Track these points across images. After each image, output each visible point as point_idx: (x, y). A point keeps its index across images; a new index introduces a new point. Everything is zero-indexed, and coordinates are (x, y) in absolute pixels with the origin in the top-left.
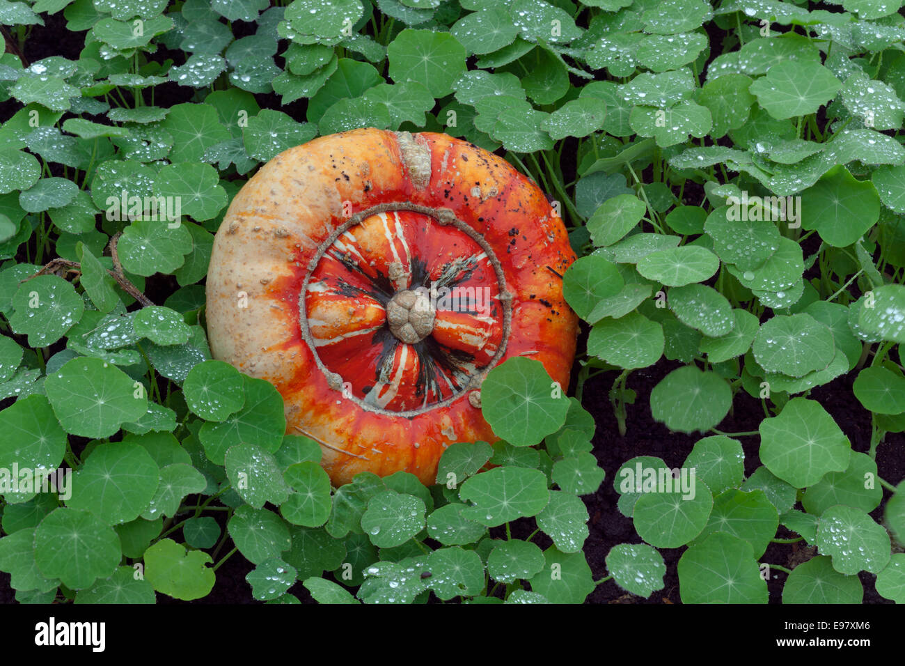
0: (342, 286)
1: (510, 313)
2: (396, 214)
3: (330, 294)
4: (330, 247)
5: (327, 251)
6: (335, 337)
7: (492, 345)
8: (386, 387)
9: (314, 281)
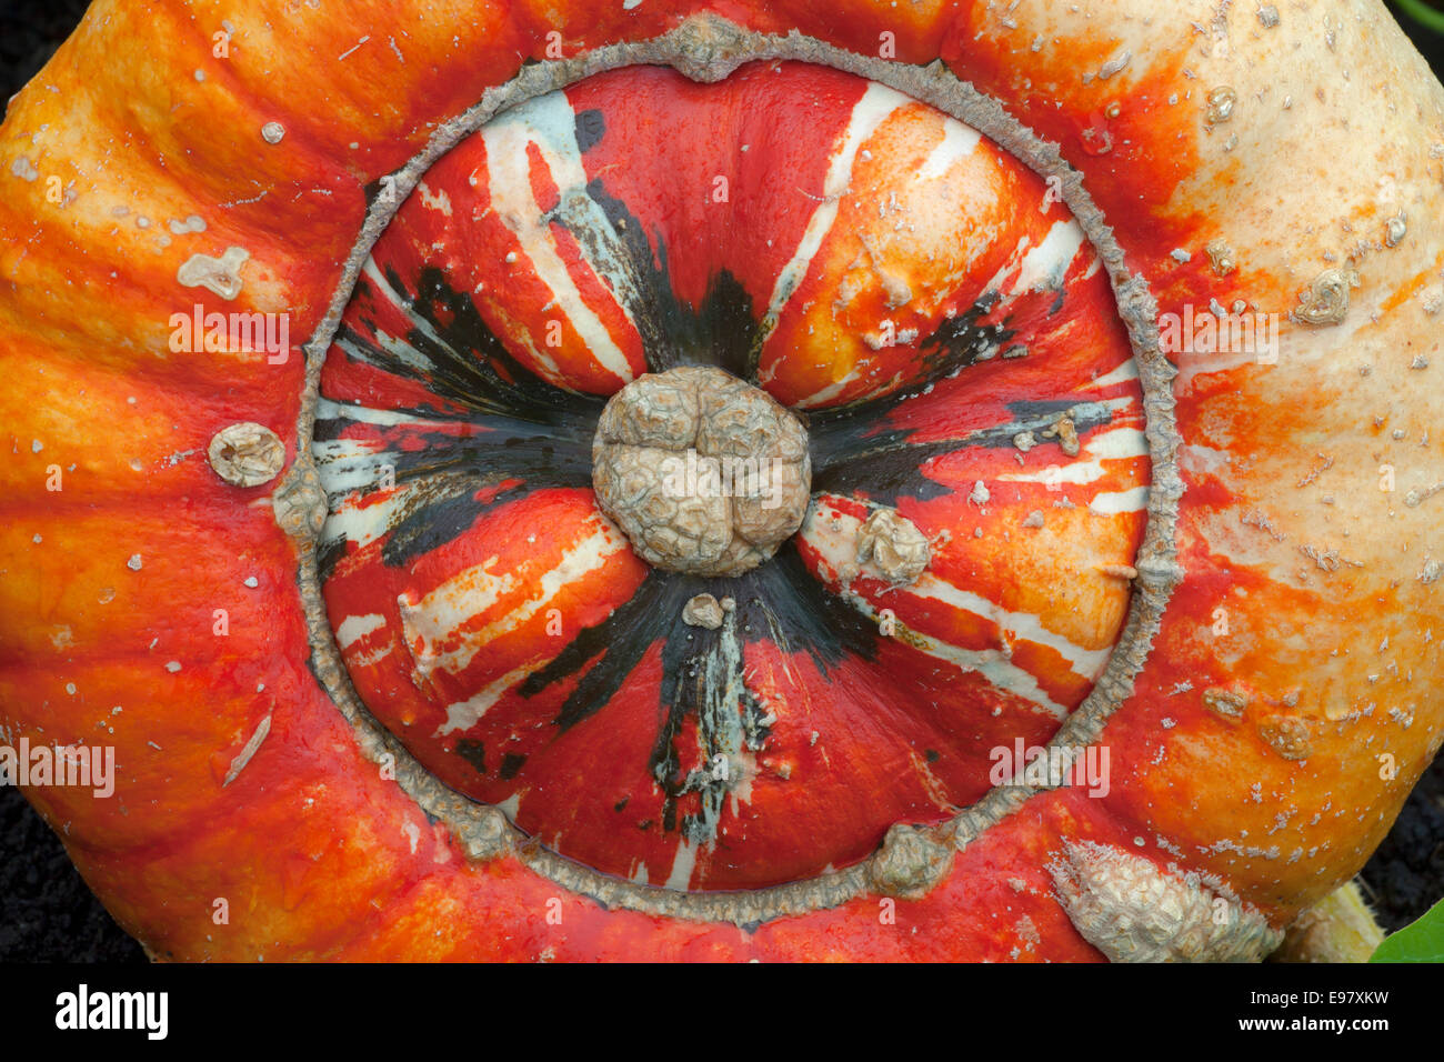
0: (991, 332)
1: (426, 802)
2: (1058, 710)
3: (1003, 274)
4: (1138, 408)
5: (1135, 388)
6: (855, 171)
7: (380, 655)
8: (546, 194)
9: (1079, 265)
